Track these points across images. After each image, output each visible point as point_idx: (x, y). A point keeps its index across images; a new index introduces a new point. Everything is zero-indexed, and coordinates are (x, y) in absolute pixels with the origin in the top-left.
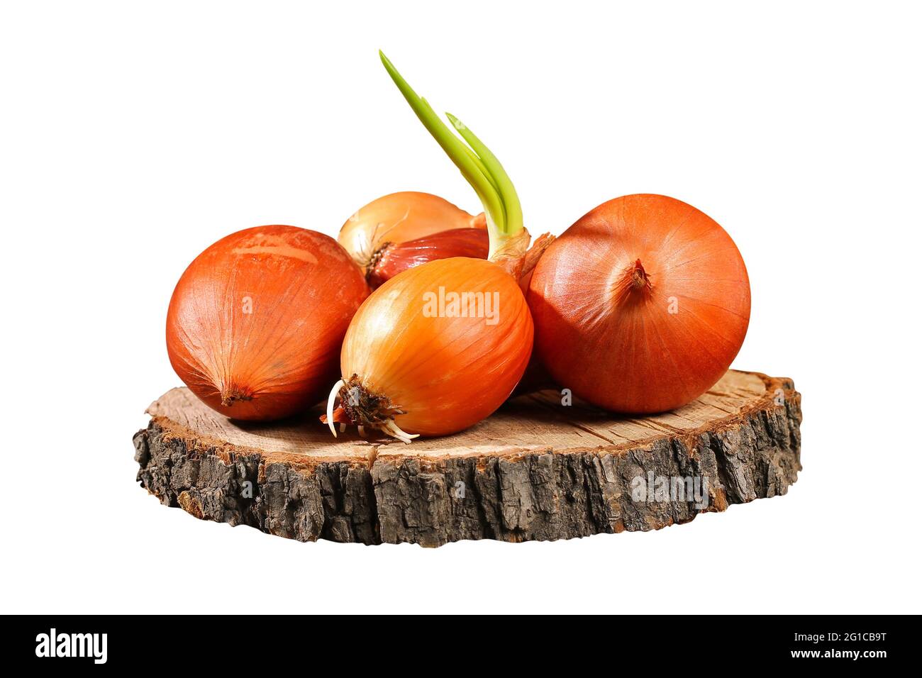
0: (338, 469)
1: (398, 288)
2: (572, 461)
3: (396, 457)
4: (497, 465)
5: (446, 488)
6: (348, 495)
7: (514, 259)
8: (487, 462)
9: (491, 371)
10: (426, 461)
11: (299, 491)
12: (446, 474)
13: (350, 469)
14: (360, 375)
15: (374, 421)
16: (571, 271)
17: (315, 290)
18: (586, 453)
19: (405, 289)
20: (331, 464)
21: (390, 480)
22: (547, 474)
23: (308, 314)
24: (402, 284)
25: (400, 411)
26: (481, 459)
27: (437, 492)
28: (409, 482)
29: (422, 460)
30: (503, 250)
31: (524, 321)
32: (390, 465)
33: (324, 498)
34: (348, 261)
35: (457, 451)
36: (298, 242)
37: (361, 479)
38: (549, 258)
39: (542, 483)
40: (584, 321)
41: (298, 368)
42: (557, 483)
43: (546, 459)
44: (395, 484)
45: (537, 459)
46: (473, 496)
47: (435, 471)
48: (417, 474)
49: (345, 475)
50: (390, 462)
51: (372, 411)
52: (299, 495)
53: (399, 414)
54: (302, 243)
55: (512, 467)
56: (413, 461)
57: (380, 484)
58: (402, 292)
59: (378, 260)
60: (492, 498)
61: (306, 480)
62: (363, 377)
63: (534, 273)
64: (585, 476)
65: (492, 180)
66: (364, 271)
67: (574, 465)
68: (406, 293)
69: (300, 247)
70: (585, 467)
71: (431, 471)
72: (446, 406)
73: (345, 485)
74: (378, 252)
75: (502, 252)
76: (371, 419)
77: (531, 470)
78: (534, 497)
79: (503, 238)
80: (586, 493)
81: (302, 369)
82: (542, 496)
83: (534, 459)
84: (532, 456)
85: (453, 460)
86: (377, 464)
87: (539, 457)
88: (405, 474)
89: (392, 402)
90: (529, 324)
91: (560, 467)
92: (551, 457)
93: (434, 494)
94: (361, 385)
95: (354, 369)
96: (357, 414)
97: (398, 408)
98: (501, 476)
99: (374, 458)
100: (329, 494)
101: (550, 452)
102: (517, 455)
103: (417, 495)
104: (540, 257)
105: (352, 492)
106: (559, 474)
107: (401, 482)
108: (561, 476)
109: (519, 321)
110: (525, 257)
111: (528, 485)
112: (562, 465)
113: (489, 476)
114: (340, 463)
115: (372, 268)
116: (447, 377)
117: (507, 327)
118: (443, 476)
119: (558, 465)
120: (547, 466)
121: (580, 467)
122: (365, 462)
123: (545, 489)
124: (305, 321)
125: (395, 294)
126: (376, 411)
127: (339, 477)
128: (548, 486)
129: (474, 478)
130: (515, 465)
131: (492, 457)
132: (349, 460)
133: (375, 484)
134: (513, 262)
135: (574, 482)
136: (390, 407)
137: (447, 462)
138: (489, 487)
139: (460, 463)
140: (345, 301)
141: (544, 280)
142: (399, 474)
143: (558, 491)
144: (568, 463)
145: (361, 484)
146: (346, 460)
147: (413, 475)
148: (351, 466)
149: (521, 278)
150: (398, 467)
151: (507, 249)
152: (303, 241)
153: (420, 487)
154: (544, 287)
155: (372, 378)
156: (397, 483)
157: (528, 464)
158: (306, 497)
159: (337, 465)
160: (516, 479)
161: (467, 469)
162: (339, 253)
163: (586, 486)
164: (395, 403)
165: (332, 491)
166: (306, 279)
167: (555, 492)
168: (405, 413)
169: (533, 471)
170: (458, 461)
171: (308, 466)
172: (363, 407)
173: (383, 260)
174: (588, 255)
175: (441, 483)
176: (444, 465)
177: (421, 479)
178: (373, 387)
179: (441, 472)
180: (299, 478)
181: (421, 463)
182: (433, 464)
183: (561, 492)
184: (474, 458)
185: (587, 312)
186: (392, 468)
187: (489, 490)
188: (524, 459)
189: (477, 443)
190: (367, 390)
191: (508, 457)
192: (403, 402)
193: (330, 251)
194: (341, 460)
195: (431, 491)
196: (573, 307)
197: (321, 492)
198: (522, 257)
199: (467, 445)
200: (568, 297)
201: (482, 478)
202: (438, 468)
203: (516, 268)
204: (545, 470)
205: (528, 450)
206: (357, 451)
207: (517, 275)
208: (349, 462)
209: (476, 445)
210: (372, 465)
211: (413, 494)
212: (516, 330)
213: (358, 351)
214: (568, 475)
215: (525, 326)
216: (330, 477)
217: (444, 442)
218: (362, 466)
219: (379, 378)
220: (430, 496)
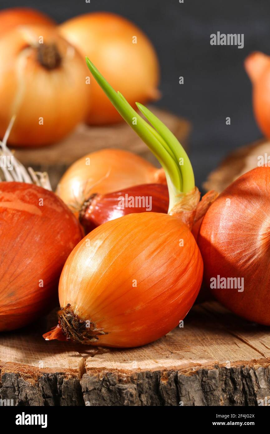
0: (56, 378)
1: (101, 239)
2: (234, 372)
3: (100, 370)
4: (176, 377)
5: (137, 395)
6: (63, 399)
7: (188, 211)
8: (169, 375)
9: (172, 302)
10: (122, 374)
11: (26, 394)
12: (138, 385)
13: (65, 380)
14: (72, 305)
15: (83, 339)
16: (231, 223)
17: (39, 236)
18: (244, 366)
19: (106, 239)
20: (50, 375)
21: (95, 389)
22: (215, 384)
23: (34, 254)
24: (104, 235)
25: (103, 332)
26: (164, 373)
27: (131, 399)
28: (109, 390)
29: (120, 373)
30: (180, 205)
31: (196, 262)
32: (95, 378)
33: (46, 401)
34: (66, 210)
35: (146, 365)
36: (27, 198)
37: (73, 387)
38: (215, 211)
39: (211, 390)
40: (242, 262)
41: (27, 295)
42: (222, 389)
43: (214, 373)
44: (99, 392)
45: (207, 373)
46: (158, 400)
47: (129, 382)
48: (116, 384)
49: (61, 383)
50: (95, 375)
51: (82, 333)
52: (26, 398)
53: (103, 334)
54: (30, 199)
55: (188, 379)
56: (112, 375)
57: (87, 391)
58: (104, 241)
59: (87, 207)
60: (173, 402)
61: (32, 387)
62: (75, 307)
63: (203, 222)
64: (243, 383)
65: (172, 153)
66: (77, 216)
67: (235, 376)
68: (107, 243)
69: (29, 203)
70: (243, 377)
71: (126, 382)
72: (138, 328)
73: (61, 391)
74: (87, 201)
75: (179, 206)
76: (81, 338)
77: (202, 381)
78: (205, 401)
79: (179, 196)
80: (244, 396)
81: (29, 296)
82: (211, 400)
83: (204, 372)
84: (203, 370)
85: (143, 373)
86: (85, 376)
87: (209, 371)
88: (107, 385)
89: (96, 326)
90: (199, 264)
91: (224, 377)
92: (217, 371)
93: (129, 400)
94: (73, 312)
95: (68, 300)
96: (70, 334)
97: (101, 330)
98: (180, 386)
99: (83, 370)
100: (49, 397)
101: (216, 367)
102: (192, 369)
103: (116, 400)
104: (207, 209)
105: (66, 396)
106: (223, 382)
107: (103, 390)
108: (226, 384)
109: (193, 262)
110: (196, 210)
111: (200, 392)
112: (226, 375)
113: (171, 385)
114: (57, 374)
115: (83, 213)
116: (138, 308)
117: (183, 268)
118: (135, 386)
119: (223, 376)
120: (214, 378)
121: (240, 377)
122: (76, 374)
123: (213, 395)
124: (32, 260)
125: (99, 243)
126: (85, 333)
127: (57, 385)
128: (216, 393)
129: (159, 388)
130: (190, 377)
131: (173, 371)
132: (64, 372)
133: (84, 392)
134: (188, 214)
135: (235, 389)
136: (95, 330)
137: (138, 375)
138: (171, 394)
139: (148, 375)
140: (62, 243)
141: (210, 229)
142: (102, 385)
143: (223, 396)
144: (230, 374)
145: (73, 390)
146: (62, 371)
147: (113, 385)
148: (65, 377)
149: (193, 225)
150: (101, 379)
151: (183, 204)
152: (31, 197)
153: (118, 394)
154: (211, 234)
155: (82, 308)
156: (100, 391)
157: (200, 376)
158: (31, 399)
159: (55, 376)
160: (191, 388)
161: (154, 380)
162: (58, 206)
163: (244, 392)
164: (100, 326)
165: (51, 395)
166: (33, 228)
167: (221, 397)
168: (107, 333)
169: (204, 382)
170: (147, 374)
171: (33, 376)
172: (75, 330)
173: (91, 208)
174: (244, 212)
175: (134, 392)
176: (136, 377)
177: (118, 388)
178: (82, 314)
179: (133, 383)
180: (26, 385)
181: (119, 376)
182: (127, 377)
183: (225, 395)
184: (159, 372)
185: (244, 254)
186: (96, 380)
187: (171, 397)
188: (197, 372)
189: (161, 356)
190: (78, 317)
191: (185, 372)
192: (105, 326)
193: (51, 204)
194: (58, 372)
195: (126, 398)
196: (233, 251)
197: (43, 395)
198: (194, 210)
199: (153, 358)
200: (229, 243)
201: (165, 387)
202: (131, 380)
203: (190, 218)
204: (214, 381)
205: (200, 365)
206: (70, 362)
207: (190, 223)
208: (64, 374)
209: (160, 358)
210: (81, 377)
211: (113, 400)
212: (190, 269)
213: (71, 286)
214: (230, 383)
215: (197, 266)
216: (50, 384)
217: (136, 353)
218: (74, 377)
219: (86, 308)
220: (126, 402)
